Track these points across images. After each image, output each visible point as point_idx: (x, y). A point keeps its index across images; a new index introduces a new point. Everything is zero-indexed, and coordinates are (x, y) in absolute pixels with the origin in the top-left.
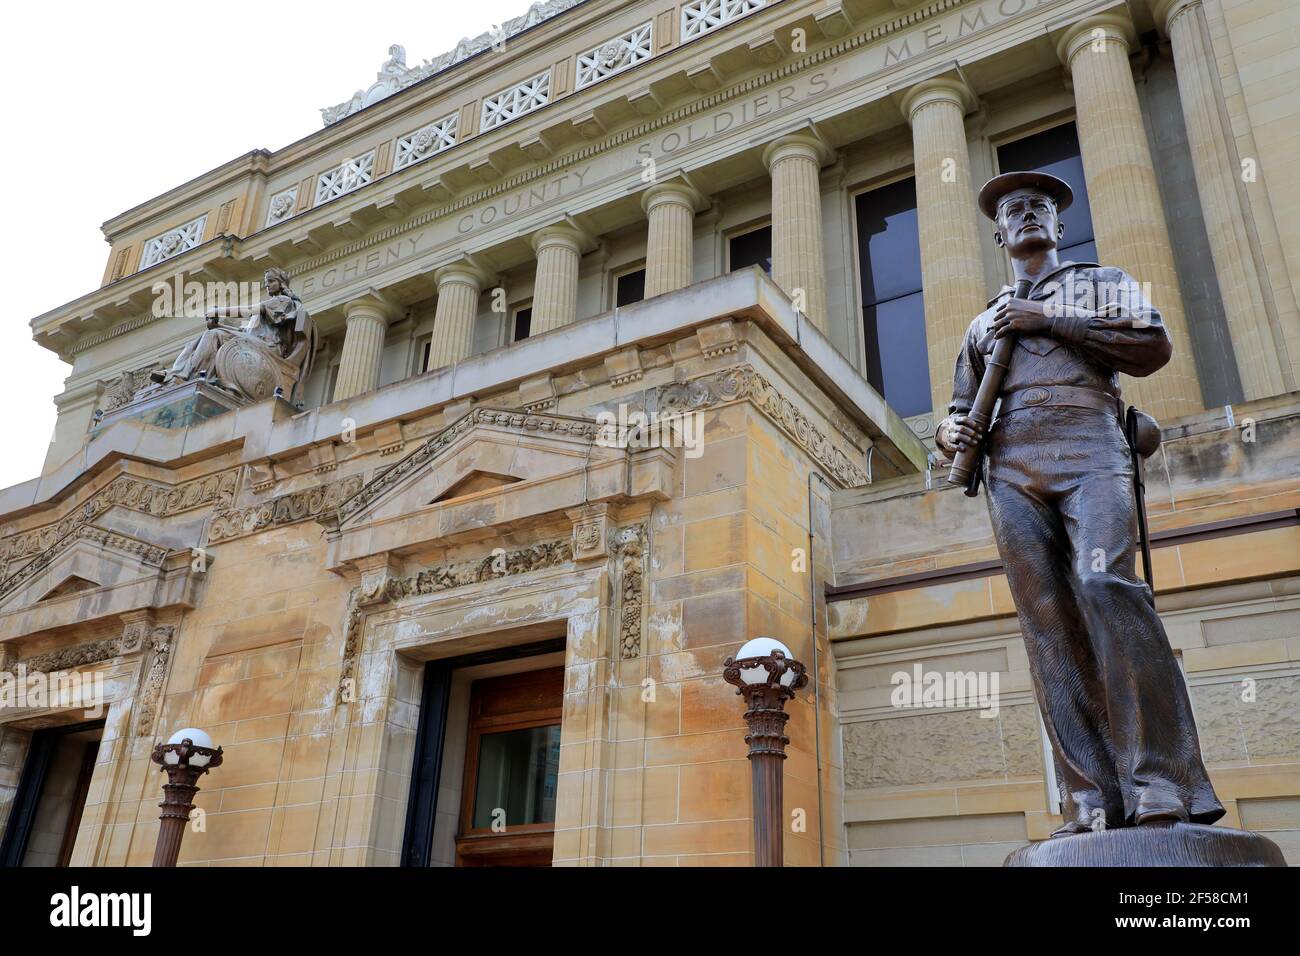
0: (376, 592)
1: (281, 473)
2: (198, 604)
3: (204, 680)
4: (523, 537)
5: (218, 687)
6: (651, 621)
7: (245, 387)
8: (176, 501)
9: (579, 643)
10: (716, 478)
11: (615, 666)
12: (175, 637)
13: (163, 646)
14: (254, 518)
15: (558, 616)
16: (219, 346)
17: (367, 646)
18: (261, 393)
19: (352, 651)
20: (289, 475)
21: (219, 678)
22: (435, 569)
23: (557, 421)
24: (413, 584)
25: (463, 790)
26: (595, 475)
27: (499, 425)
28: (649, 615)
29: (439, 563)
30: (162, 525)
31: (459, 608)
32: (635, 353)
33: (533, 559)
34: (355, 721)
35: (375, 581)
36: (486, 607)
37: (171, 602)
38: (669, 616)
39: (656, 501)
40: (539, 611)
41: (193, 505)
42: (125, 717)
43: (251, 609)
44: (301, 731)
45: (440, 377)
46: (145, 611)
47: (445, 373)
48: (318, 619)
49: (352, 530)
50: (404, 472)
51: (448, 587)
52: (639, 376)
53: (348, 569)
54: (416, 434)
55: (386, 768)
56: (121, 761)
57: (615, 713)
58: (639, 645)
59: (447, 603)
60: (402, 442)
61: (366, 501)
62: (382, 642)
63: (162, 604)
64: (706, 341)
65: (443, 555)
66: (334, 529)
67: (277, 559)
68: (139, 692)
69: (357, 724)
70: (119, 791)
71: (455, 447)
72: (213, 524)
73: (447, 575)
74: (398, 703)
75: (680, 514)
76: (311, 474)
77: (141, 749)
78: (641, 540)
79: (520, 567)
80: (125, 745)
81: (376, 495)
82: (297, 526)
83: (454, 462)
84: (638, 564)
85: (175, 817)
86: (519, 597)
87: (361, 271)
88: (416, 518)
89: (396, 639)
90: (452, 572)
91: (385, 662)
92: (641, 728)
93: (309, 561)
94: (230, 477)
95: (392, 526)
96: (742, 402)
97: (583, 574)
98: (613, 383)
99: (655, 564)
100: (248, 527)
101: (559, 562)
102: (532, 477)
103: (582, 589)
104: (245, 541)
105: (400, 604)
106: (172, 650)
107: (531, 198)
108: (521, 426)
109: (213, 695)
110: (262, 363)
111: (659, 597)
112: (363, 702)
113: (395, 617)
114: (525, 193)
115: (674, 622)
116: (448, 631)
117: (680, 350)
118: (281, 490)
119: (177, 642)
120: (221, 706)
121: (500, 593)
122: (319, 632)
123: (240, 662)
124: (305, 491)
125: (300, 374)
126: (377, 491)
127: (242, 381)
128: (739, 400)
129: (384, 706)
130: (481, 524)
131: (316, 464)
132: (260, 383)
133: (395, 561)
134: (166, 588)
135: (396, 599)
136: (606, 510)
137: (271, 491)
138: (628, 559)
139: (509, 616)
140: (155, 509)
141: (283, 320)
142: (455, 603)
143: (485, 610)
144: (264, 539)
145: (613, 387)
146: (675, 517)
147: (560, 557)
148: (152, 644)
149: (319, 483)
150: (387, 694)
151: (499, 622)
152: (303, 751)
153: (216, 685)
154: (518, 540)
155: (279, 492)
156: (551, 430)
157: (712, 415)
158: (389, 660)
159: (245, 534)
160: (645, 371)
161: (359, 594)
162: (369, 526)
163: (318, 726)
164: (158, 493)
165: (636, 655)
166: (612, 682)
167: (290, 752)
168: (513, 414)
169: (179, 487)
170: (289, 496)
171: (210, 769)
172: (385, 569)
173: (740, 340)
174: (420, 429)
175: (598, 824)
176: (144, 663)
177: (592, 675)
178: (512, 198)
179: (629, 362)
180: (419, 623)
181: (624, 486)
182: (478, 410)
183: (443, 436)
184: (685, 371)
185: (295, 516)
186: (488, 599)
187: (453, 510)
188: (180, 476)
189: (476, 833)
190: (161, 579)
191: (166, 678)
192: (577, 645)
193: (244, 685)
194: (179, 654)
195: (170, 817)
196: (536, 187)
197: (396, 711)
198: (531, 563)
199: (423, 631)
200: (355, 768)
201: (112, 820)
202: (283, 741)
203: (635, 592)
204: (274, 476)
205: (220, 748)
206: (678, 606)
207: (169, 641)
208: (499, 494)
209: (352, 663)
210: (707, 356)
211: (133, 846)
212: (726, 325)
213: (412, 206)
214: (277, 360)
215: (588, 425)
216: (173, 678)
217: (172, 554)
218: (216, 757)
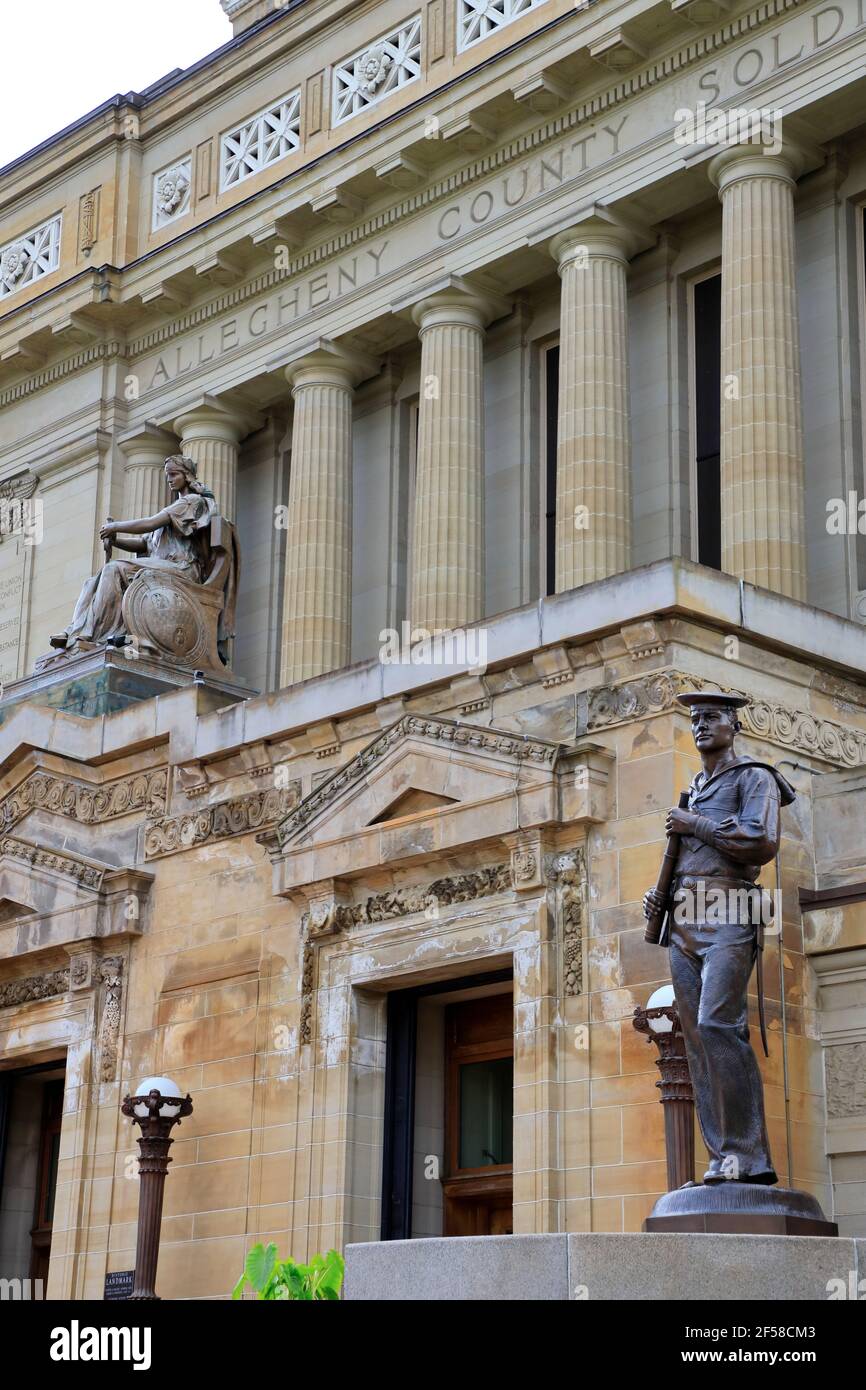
0: (325, 922)
1: (214, 776)
2: (144, 930)
3: (163, 1017)
4: (467, 860)
5: (177, 1026)
6: (592, 956)
7: (162, 639)
8: (103, 806)
9: (524, 980)
10: (647, 800)
11: (560, 1003)
12: (125, 969)
13: (114, 980)
14: (192, 830)
15: (505, 950)
16: (124, 586)
17: (324, 982)
18: (180, 642)
19: (309, 986)
20: (222, 778)
21: (177, 1017)
22: (382, 894)
23: (485, 735)
24: (363, 911)
25: (445, 1126)
26: (526, 799)
27: (431, 737)
28: (589, 949)
29: (388, 888)
30: (92, 833)
31: (409, 940)
32: (562, 652)
33: (477, 886)
34: (319, 1063)
35: (323, 910)
36: (436, 939)
37: (116, 930)
38: (608, 951)
39: (590, 825)
40: (486, 945)
41: (123, 811)
42: (86, 1060)
43: (201, 938)
44: (268, 1074)
45: (368, 671)
46: (90, 942)
47: (373, 667)
48: (272, 948)
49: (294, 853)
50: (339, 787)
51: (397, 915)
52: (570, 676)
53: (295, 894)
54: (352, 733)
55: (355, 1111)
56: (89, 1109)
57: (563, 1053)
58: (581, 981)
59: (398, 935)
60: (337, 744)
61: (304, 820)
62: (338, 977)
63: (107, 933)
64: (631, 642)
65: (390, 880)
66: (276, 849)
67: (222, 878)
68: (96, 1032)
69: (321, 1066)
70: (91, 1142)
71: (388, 761)
72: (148, 835)
73: (395, 902)
74: (361, 1041)
75: (615, 838)
76: (246, 778)
77: (108, 1098)
78: (578, 866)
79: (466, 894)
80: (90, 1092)
81: (314, 814)
82: (239, 839)
83: (389, 776)
84: (577, 893)
85: (154, 1171)
86: (466, 928)
87: (304, 308)
88: (357, 842)
89: (352, 973)
90: (400, 899)
91: (343, 999)
92: (587, 1068)
93: (256, 880)
94: (159, 778)
95: (334, 850)
96: (668, 714)
97: (524, 905)
98: (545, 684)
99: (593, 893)
100: (187, 840)
101: (502, 890)
102: (467, 799)
103: (525, 920)
104: (186, 855)
105: (352, 934)
106: (124, 984)
107: (542, 175)
108: (452, 739)
109: (174, 1034)
110: (176, 602)
111: (598, 930)
112: (325, 1042)
113: (347, 949)
114: (533, 166)
115: (612, 957)
116: (401, 965)
117: (608, 649)
118: (216, 795)
119: (128, 975)
120: (184, 1048)
121: (448, 924)
122: (275, 963)
123: (197, 998)
124: (242, 797)
125: (225, 597)
126: (314, 809)
127: (156, 631)
128: (666, 712)
129: (345, 1047)
130: (421, 850)
131: (250, 766)
132: (177, 631)
133: (342, 886)
134: (108, 915)
135: (347, 927)
136: (539, 837)
137: (206, 796)
138: (567, 889)
139: (459, 948)
140: (82, 814)
141: (194, 530)
142: (405, 934)
143: (434, 943)
144: (205, 853)
145: (546, 688)
146: (610, 842)
147: (503, 884)
148: (103, 977)
149: (255, 789)
150: (348, 1033)
151: (449, 955)
152: (273, 1095)
153: (175, 1024)
154: (462, 863)
155: (215, 797)
156: (480, 746)
157: (642, 727)
158: (346, 995)
159: (185, 848)
160: (575, 670)
161: (310, 924)
162: (310, 849)
163: (284, 1067)
164: (82, 795)
165: (579, 992)
166: (558, 1020)
167: (260, 1096)
168: (443, 725)
169: (105, 788)
170: (226, 803)
171: (181, 1119)
172: (332, 896)
173: (666, 639)
174: (355, 728)
175: (550, 1166)
176: (97, 999)
177: (538, 1013)
178: (514, 175)
179: (558, 661)
180: (371, 955)
181: (553, 813)
182: (407, 718)
183: (375, 747)
184: (614, 672)
185: (235, 828)
186: (437, 930)
187: (392, 832)
188: (103, 773)
189: (464, 1174)
190: (102, 904)
191: (123, 1016)
192: (523, 982)
193: (205, 1023)
194: (132, 988)
195: (148, 1171)
196: (549, 155)
197: (360, 1049)
198: (476, 890)
199: (376, 964)
200: (324, 1113)
201: (89, 1174)
202: (250, 1085)
203: (575, 924)
204: (207, 778)
205: (188, 1096)
206: (615, 939)
207: (120, 974)
208: (436, 816)
209: (311, 999)
210: (634, 656)
211: (116, 1200)
212: (648, 625)
213: (366, 198)
214: (195, 590)
215: (515, 742)
216: (130, 1014)
217: (110, 875)
218: (185, 1105)
